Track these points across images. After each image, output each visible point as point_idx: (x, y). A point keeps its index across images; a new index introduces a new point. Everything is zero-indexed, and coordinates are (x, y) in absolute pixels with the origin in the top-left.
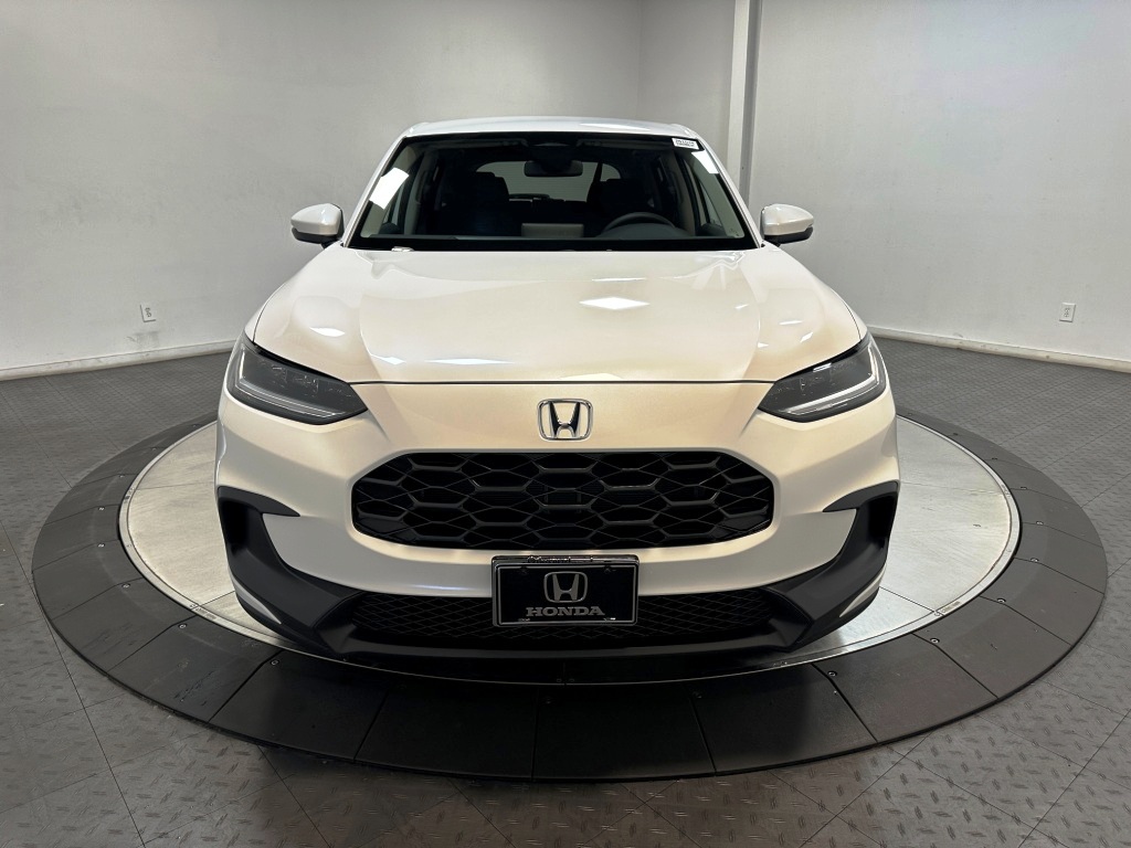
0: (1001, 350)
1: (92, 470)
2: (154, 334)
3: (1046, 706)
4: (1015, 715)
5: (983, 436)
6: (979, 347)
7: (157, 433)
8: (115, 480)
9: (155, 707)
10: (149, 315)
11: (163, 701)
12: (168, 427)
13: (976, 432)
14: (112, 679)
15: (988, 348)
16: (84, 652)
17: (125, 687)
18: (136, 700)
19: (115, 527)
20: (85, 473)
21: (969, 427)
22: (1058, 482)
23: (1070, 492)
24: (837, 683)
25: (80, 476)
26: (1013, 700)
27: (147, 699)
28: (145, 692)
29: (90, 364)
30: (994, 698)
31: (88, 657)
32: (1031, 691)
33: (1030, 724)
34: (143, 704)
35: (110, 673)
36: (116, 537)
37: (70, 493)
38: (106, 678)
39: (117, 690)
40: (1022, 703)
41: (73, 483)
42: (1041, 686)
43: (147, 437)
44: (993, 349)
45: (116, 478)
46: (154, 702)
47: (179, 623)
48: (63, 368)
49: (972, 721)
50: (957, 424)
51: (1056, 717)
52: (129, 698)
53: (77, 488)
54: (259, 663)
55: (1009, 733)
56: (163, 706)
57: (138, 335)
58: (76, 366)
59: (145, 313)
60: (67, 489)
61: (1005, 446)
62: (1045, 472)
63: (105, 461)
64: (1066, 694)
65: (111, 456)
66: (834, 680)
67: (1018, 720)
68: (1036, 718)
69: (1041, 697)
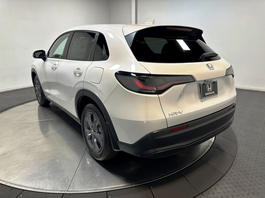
30: (223, 175)
33: (233, 181)
40: (229, 175)
42: (231, 170)
55: (229, 185)
64: (238, 171)
67: (230, 180)
68: (233, 179)
69: (233, 173)
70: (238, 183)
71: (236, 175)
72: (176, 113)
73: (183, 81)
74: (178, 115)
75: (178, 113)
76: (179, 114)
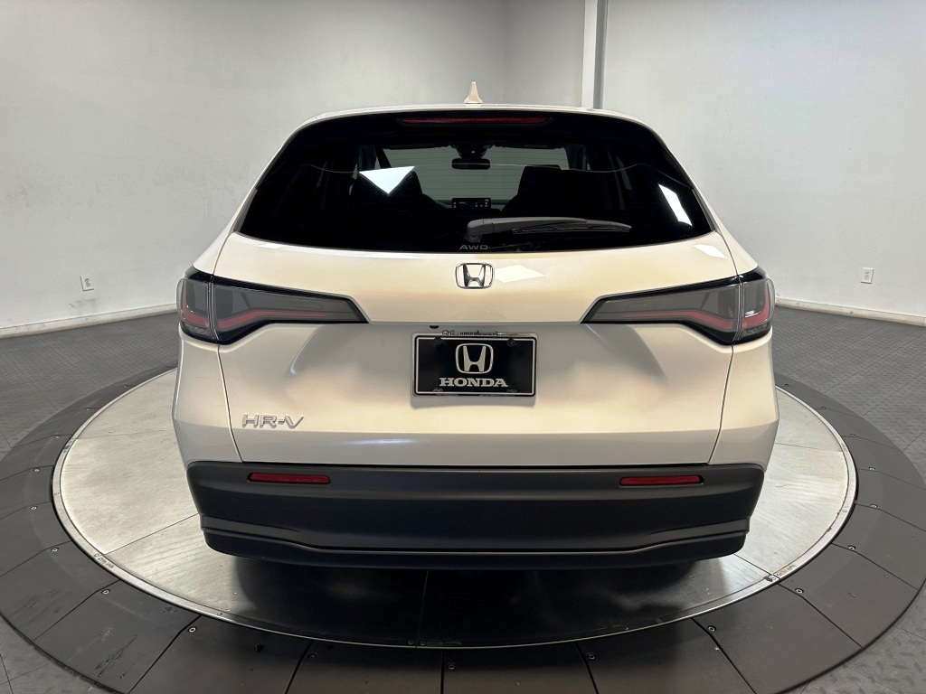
0: (813, 307)
1: (31, 429)
2: (92, 301)
3: (905, 654)
4: (879, 663)
5: (808, 384)
6: (793, 304)
7: (92, 392)
8: (51, 441)
9: (78, 678)
10: (88, 285)
11: (86, 673)
12: (102, 387)
13: (803, 382)
14: (37, 648)
15: (801, 305)
16: (11, 620)
17: (49, 656)
18: (59, 670)
19: (48, 488)
20: (25, 433)
21: (795, 377)
22: (878, 427)
23: (890, 437)
24: (716, 638)
25: (20, 436)
26: (874, 648)
27: (70, 669)
28: (68, 662)
29: (35, 328)
30: (859, 648)
31: (16, 625)
32: (888, 637)
33: (894, 673)
34: (67, 674)
35: (36, 642)
36: (48, 499)
37: (9, 454)
38: (31, 648)
39: (42, 659)
40: (883, 651)
41: (13, 443)
42: (897, 632)
43: (84, 397)
44: (806, 306)
45: (52, 438)
46: (76, 673)
47: (102, 590)
48: (12, 332)
49: (841, 672)
50: (785, 374)
51: (916, 665)
52: (54, 669)
53: (15, 448)
54: (178, 631)
55: (877, 684)
56: (85, 678)
57: (79, 302)
58: (23, 330)
59: (84, 283)
60: (7, 449)
61: (828, 393)
62: (865, 418)
63: (44, 420)
64: (920, 640)
65: (50, 416)
66: (714, 635)
67: (882, 669)
68: (898, 667)
69: (899, 644)
70: (912, 683)
71: (911, 655)
72: (266, 420)
73: (312, 315)
74: (276, 429)
75: (281, 422)
76: (285, 427)
